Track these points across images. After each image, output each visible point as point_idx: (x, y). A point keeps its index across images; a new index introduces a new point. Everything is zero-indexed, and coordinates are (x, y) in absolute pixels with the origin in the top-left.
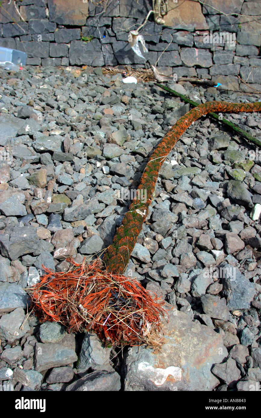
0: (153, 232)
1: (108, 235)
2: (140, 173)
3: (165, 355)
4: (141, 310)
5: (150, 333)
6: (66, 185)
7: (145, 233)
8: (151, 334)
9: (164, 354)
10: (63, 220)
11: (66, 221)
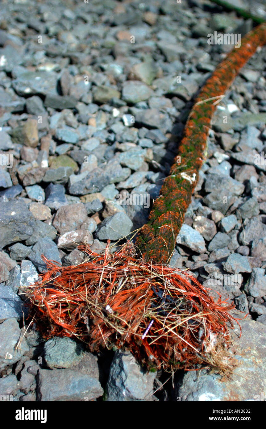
0: (207, 208)
1: (138, 213)
2: (180, 124)
3: (239, 384)
4: (199, 315)
5: (214, 348)
6: (68, 143)
7: (194, 211)
8: (216, 350)
9: (237, 382)
10: (68, 193)
11: (72, 195)
